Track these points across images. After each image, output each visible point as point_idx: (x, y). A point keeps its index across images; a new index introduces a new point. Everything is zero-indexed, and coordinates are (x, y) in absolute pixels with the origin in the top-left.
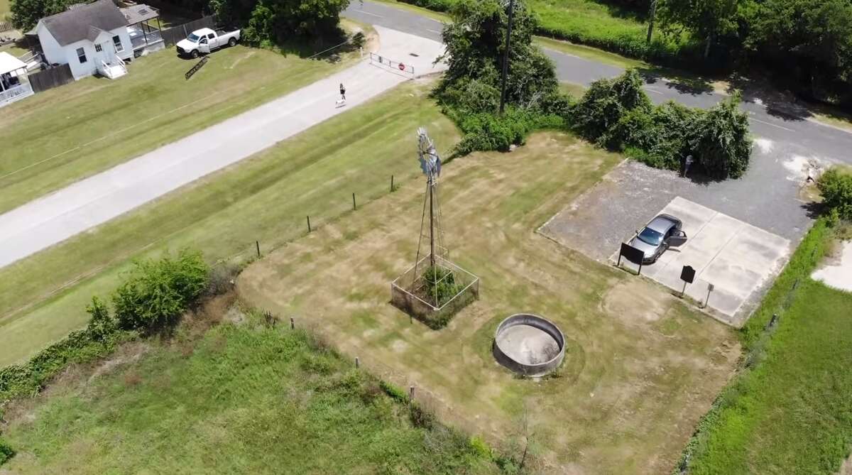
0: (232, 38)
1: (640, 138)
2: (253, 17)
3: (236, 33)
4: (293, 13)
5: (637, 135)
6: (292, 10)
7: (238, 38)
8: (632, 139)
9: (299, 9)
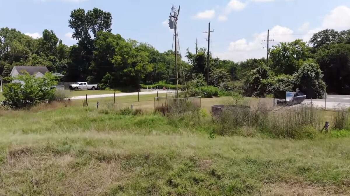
0: (94, 87)
1: (273, 89)
2: (103, 78)
3: (96, 85)
4: (121, 74)
5: (271, 88)
6: (120, 73)
7: (96, 87)
8: (269, 91)
9: (123, 72)
